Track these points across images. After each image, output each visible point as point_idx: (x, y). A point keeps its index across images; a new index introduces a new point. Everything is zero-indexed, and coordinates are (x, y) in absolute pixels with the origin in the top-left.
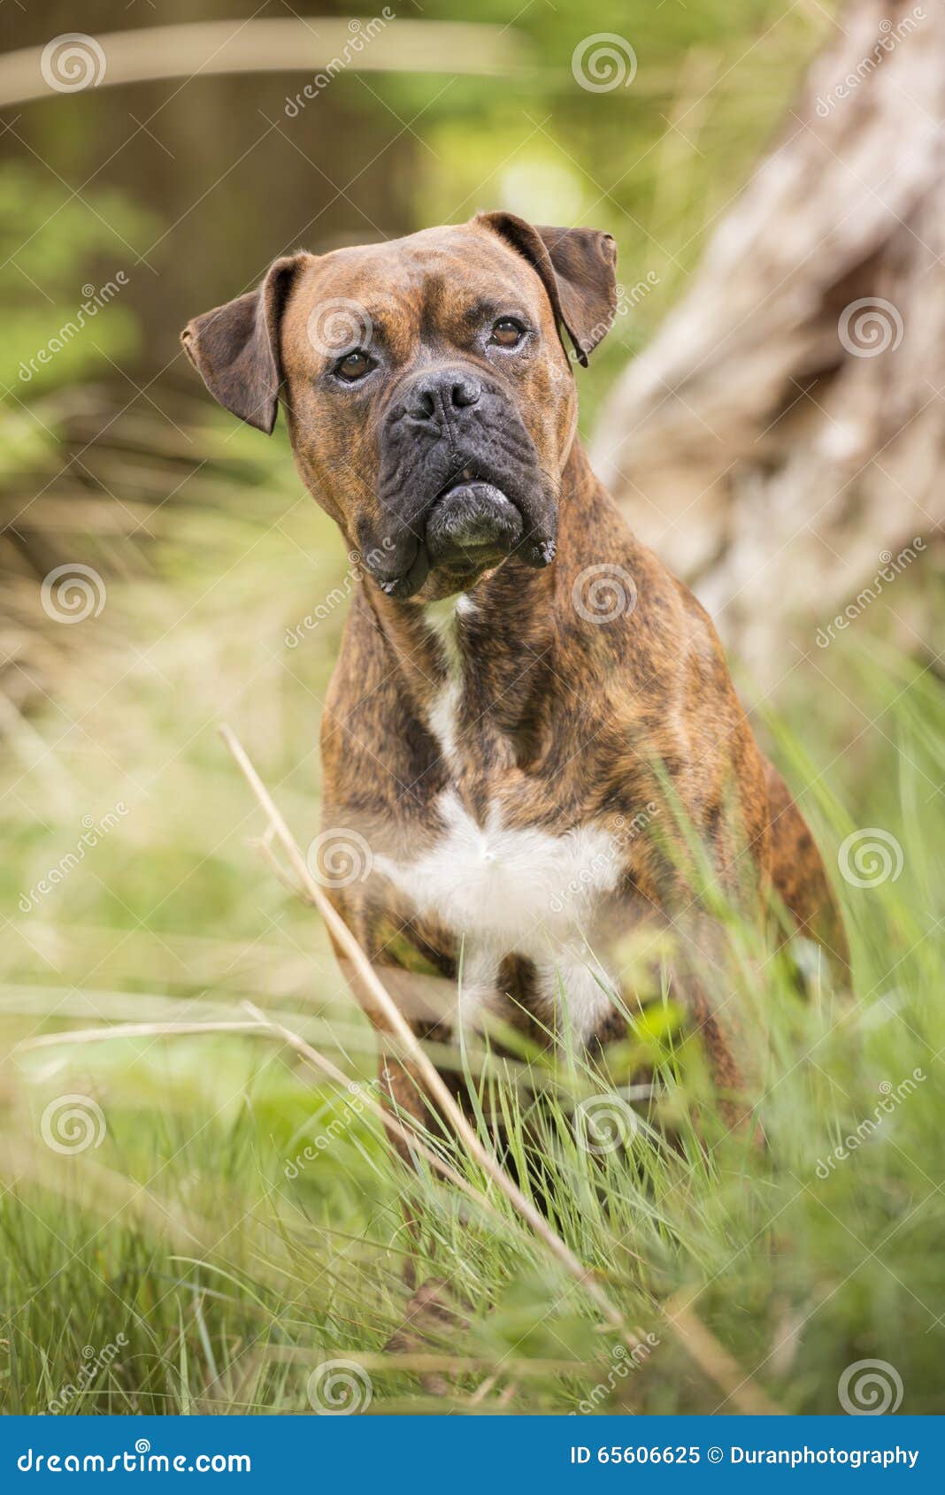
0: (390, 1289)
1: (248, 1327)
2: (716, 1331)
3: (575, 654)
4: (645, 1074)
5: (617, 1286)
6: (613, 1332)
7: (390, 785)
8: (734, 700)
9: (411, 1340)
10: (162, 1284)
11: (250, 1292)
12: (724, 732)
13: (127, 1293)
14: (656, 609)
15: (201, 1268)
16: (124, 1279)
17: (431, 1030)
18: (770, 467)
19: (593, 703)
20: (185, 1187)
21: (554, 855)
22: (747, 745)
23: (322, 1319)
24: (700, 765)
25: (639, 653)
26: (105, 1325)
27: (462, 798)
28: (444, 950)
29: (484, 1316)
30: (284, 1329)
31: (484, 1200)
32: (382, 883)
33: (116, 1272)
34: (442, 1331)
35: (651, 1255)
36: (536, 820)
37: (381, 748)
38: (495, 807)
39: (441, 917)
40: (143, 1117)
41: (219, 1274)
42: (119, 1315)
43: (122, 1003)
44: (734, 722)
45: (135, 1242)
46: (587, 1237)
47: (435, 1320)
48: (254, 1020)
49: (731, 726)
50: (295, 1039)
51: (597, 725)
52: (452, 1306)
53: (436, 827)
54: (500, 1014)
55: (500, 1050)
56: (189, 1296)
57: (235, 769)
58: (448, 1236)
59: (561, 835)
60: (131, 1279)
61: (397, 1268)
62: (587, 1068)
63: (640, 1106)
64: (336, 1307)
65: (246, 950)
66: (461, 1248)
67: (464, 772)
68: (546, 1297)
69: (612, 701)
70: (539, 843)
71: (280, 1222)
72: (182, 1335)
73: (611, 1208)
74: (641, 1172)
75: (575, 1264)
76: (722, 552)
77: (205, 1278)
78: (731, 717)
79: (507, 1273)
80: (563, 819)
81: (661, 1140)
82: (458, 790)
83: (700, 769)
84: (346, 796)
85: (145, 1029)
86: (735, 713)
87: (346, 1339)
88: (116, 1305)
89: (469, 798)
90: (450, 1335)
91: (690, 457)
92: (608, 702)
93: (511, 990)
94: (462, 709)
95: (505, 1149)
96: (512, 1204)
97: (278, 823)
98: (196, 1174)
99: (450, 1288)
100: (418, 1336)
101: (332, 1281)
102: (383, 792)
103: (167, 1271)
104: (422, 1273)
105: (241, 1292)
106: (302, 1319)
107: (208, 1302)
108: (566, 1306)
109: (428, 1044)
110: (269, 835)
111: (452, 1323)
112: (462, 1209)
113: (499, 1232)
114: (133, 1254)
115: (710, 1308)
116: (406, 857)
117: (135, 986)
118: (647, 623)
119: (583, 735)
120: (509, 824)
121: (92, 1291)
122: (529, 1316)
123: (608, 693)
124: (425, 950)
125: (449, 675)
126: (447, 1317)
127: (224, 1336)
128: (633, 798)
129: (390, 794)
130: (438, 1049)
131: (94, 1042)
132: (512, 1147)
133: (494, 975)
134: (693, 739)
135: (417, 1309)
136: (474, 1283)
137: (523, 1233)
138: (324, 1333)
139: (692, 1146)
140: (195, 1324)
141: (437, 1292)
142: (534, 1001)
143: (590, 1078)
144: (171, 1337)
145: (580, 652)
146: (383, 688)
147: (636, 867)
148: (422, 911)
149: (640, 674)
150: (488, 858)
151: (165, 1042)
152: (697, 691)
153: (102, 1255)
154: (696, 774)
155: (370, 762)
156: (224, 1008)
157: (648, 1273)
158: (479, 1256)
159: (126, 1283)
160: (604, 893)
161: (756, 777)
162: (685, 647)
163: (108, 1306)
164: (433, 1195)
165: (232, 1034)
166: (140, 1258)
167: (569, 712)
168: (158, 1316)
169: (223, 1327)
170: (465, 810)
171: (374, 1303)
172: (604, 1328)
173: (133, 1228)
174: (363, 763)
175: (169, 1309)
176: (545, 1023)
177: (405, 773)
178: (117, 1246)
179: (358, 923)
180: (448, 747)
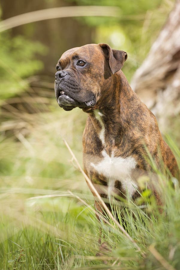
0: (96, 244)
1: (70, 252)
2: (158, 251)
3: (126, 125)
4: (144, 203)
5: (139, 243)
6: (139, 252)
7: (94, 149)
8: (159, 133)
9: (100, 254)
10: (53, 244)
11: (70, 245)
12: (156, 139)
13: (47, 245)
14: (144, 116)
15: (61, 241)
16: (46, 243)
17: (103, 196)
18: (163, 89)
19: (130, 134)
20: (57, 225)
21: (123, 162)
22: (161, 141)
23: (84, 250)
24: (151, 145)
25: (139, 124)
26: (43, 251)
27: (107, 152)
28: (104, 181)
29: (114, 249)
30: (76, 252)
31: (114, 227)
32: (93, 168)
33: (45, 242)
34: (107, 252)
35: (145, 237)
36: (120, 155)
37: (92, 142)
38: (113, 153)
39: (103, 174)
40: (49, 213)
41: (64, 242)
42: (45, 250)
43: (44, 191)
44: (159, 137)
45: (48, 236)
46: (133, 234)
47: (105, 250)
48: (70, 194)
49: (158, 138)
50: (78, 197)
51: (131, 138)
52: (108, 247)
53: (102, 157)
54: (115, 192)
55: (116, 199)
56: (58, 246)
57: (66, 147)
58: (107, 234)
59: (125, 158)
60: (47, 243)
61: (98, 240)
62: (132, 202)
63: (143, 209)
64: (86, 248)
65: (68, 181)
66: (110, 237)
67: (107, 146)
68: (126, 245)
69: (134, 133)
70: (121, 160)
71: (75, 232)
72: (58, 253)
73: (137, 228)
74: (143, 221)
75: (131, 239)
76: (155, 105)
77: (62, 243)
78: (158, 136)
79: (118, 241)
80: (125, 155)
81: (147, 216)
82: (106, 150)
83: (152, 146)
84: (86, 151)
85: (50, 196)
86: (159, 135)
87: (88, 254)
88: (45, 247)
89: (108, 151)
90: (108, 253)
91: (148, 87)
92: (133, 133)
93: (117, 188)
94: (105, 134)
95: (117, 218)
96: (119, 228)
97: (74, 157)
98: (59, 223)
99: (108, 244)
100: (102, 253)
101: (85, 243)
102: (92, 151)
103: (54, 241)
104: (102, 241)
105: (68, 245)
106: (80, 250)
107: (62, 247)
108: (130, 247)
109: (103, 198)
110: (72, 159)
111: (108, 250)
112: (110, 229)
113: (117, 233)
114: (48, 238)
115: (157, 247)
116: (96, 163)
117: (47, 188)
118: (141, 119)
119: (128, 139)
120: (115, 156)
121: (40, 245)
122: (123, 249)
123: (133, 132)
124: (101, 181)
125: (102, 128)
126: (107, 249)
127: (65, 254)
128: (138, 152)
129: (94, 152)
130: (105, 199)
131: (41, 199)
132: (118, 217)
133: (114, 185)
134: (150, 141)
135: (101, 248)
136: (112, 243)
137: (121, 233)
138: (84, 252)
139: (153, 217)
140: (60, 252)
141: (105, 245)
142: (121, 189)
143: (133, 204)
144: (55, 254)
145: (127, 124)
146: (92, 131)
147: (139, 164)
148: (100, 173)
149: (140, 128)
150: (111, 163)
151: (52, 198)
152: (151, 131)
153: (42, 239)
154: (151, 147)
155: (90, 145)
156: (64, 192)
157: (144, 240)
158: (113, 237)
159: (47, 244)
160: (133, 169)
161: (163, 148)
162: (149, 123)
163: (43, 248)
164: (104, 227)
165: (65, 197)
166: (49, 239)
167: (125, 135)
168: (53, 249)
169: (65, 252)
170: (107, 154)
171: (93, 247)
172: (137, 251)
173: (47, 233)
174: (89, 145)
175: (55, 249)
176: (124, 193)
177: (96, 147)
178: (45, 236)
179: (89, 175)
180: (103, 142)
